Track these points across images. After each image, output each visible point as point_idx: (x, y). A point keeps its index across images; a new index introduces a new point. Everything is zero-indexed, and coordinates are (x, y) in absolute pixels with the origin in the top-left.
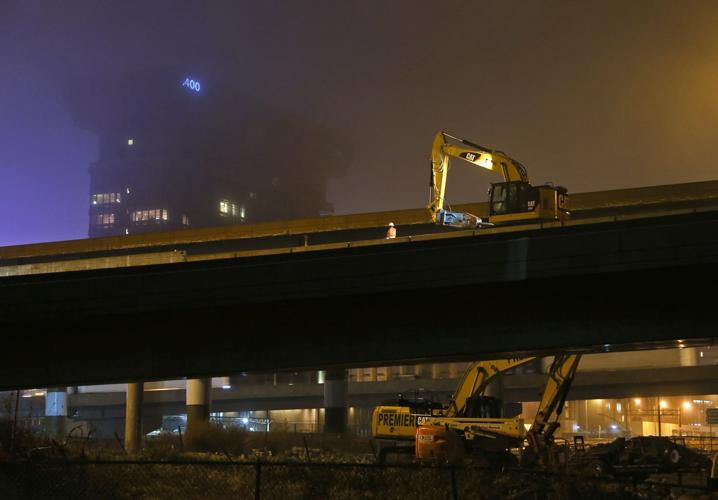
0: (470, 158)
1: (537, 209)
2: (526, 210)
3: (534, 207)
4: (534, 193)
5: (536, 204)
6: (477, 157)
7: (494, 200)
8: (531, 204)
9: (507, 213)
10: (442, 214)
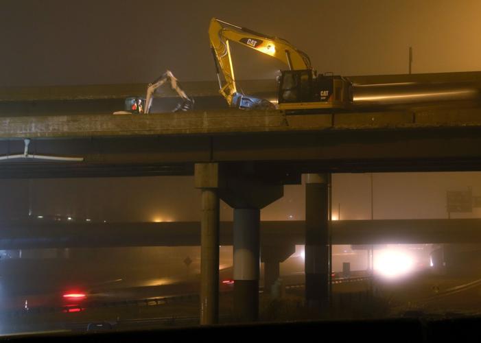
0: (251, 44)
1: (330, 99)
2: (318, 99)
3: (327, 98)
4: (326, 82)
5: (330, 94)
6: (259, 43)
7: (283, 87)
8: (324, 93)
9: (298, 100)
10: (239, 98)
